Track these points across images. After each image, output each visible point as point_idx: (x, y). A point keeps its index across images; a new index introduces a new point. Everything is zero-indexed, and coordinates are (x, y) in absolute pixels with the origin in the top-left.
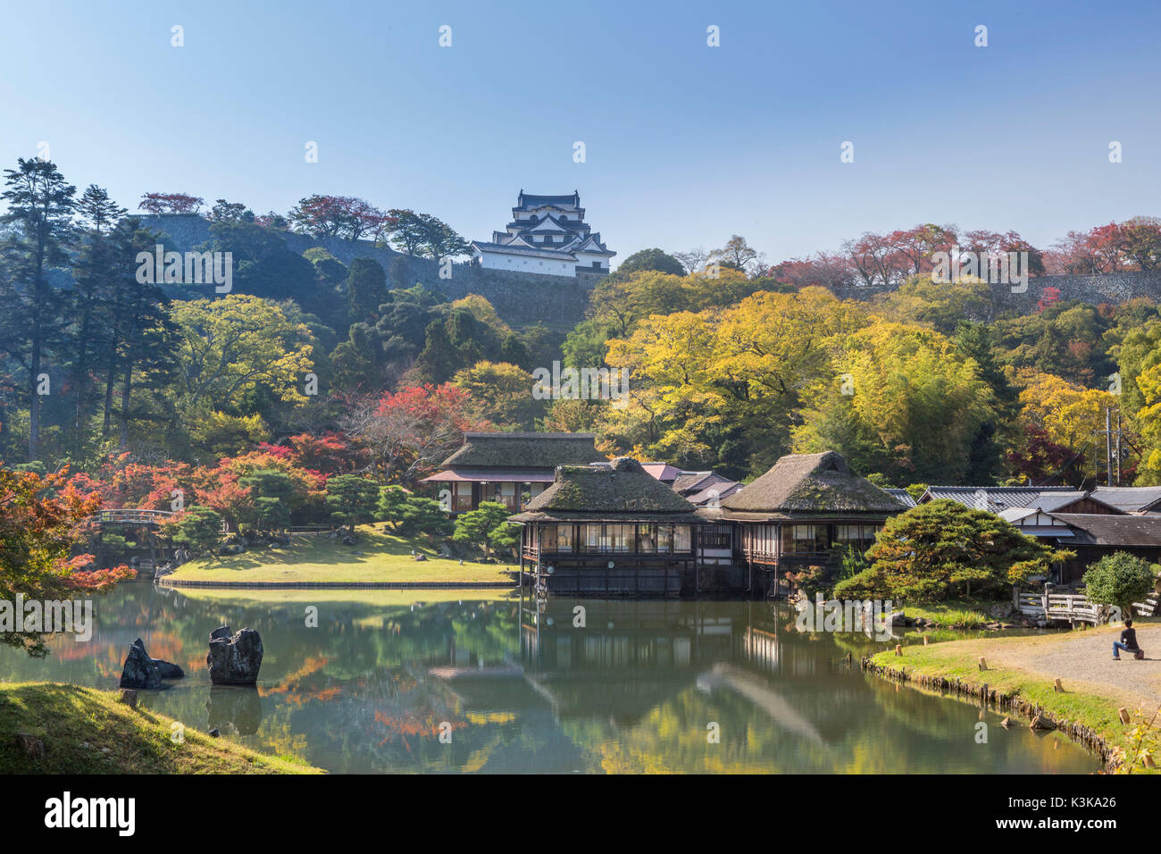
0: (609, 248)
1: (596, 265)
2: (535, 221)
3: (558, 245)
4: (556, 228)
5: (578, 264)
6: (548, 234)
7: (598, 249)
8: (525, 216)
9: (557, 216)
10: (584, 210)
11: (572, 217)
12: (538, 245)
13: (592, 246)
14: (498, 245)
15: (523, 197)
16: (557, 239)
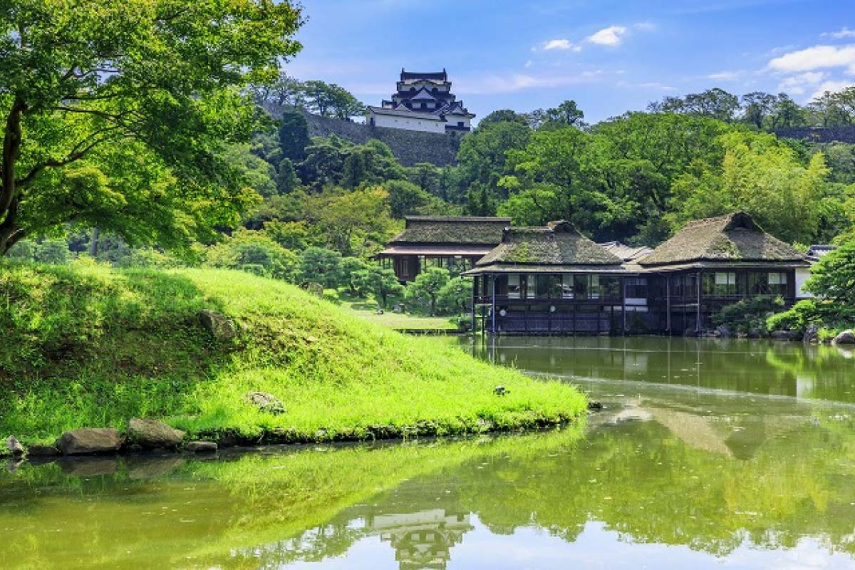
0: (470, 112)
1: (461, 124)
2: (413, 93)
3: (432, 110)
4: (429, 97)
5: (447, 124)
6: (424, 102)
7: (462, 113)
8: (406, 89)
9: (431, 88)
10: (450, 84)
11: (442, 89)
12: (417, 110)
13: (457, 110)
14: (388, 110)
15: (404, 74)
16: (430, 106)
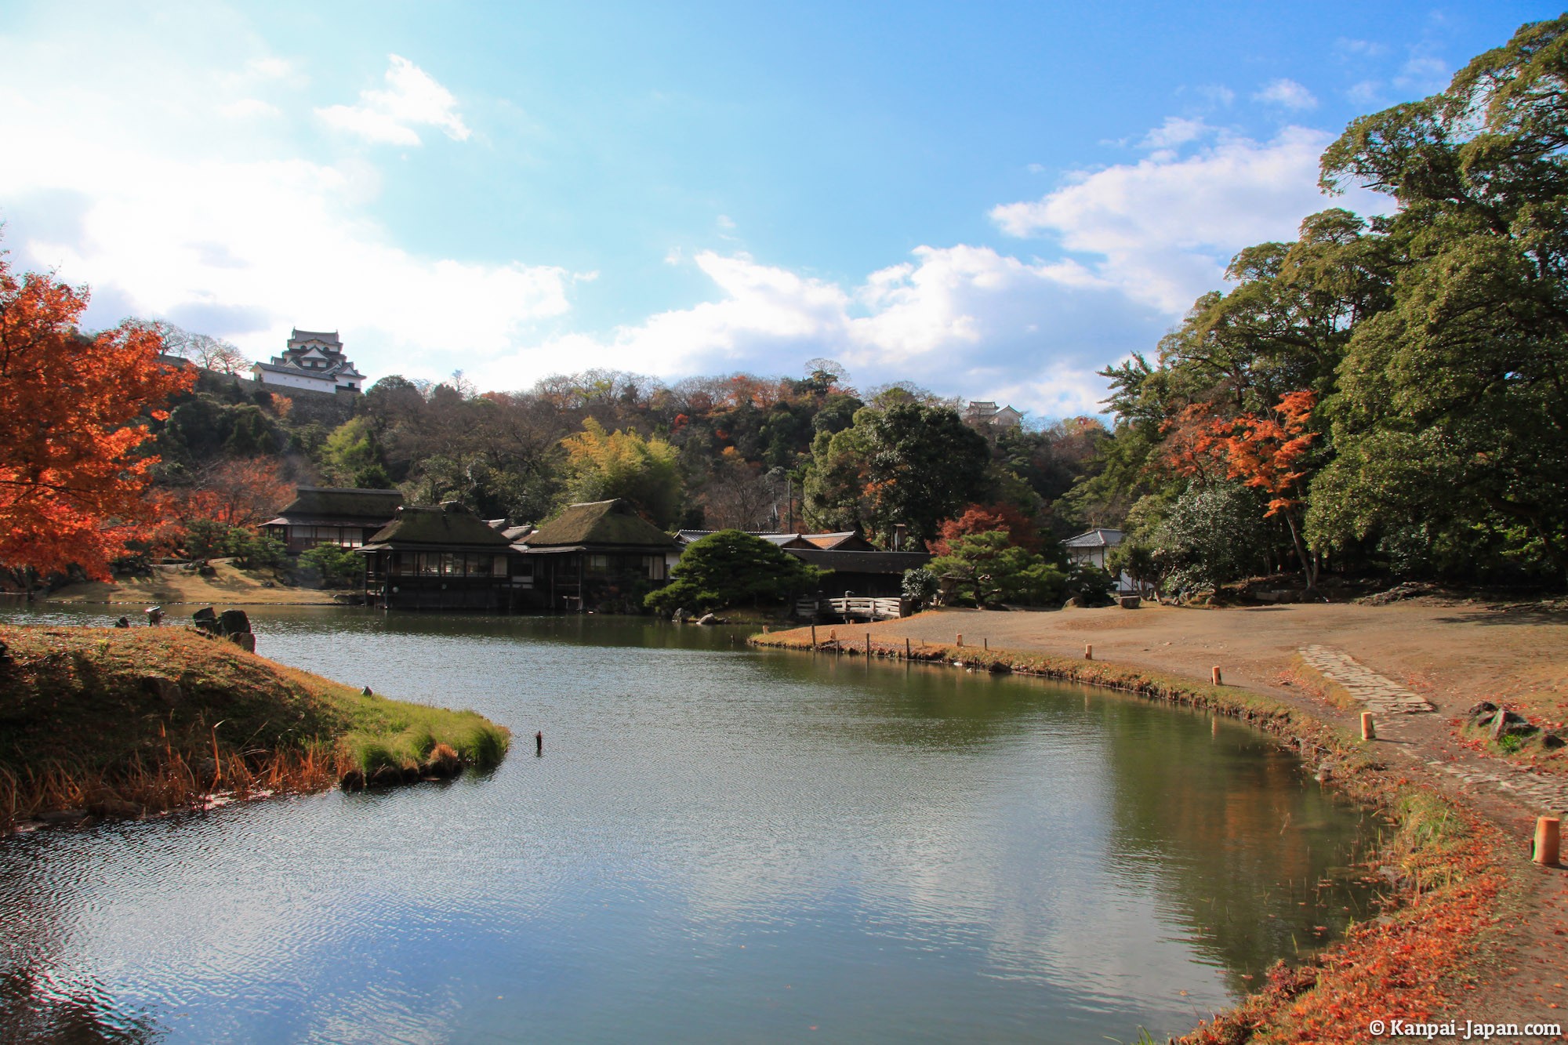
0: (361, 373)
1: (352, 385)
2: (304, 351)
3: (322, 369)
4: (320, 356)
5: (338, 384)
6: (315, 361)
7: (351, 373)
8: (297, 347)
9: (322, 348)
10: (342, 344)
11: (332, 349)
12: (307, 368)
13: (348, 371)
14: (277, 366)
15: (295, 332)
16: (321, 365)
